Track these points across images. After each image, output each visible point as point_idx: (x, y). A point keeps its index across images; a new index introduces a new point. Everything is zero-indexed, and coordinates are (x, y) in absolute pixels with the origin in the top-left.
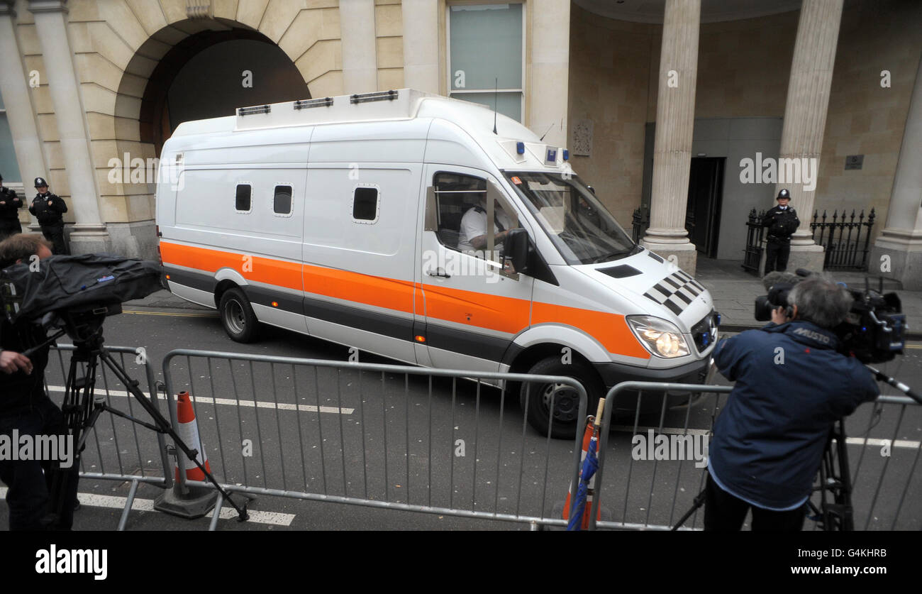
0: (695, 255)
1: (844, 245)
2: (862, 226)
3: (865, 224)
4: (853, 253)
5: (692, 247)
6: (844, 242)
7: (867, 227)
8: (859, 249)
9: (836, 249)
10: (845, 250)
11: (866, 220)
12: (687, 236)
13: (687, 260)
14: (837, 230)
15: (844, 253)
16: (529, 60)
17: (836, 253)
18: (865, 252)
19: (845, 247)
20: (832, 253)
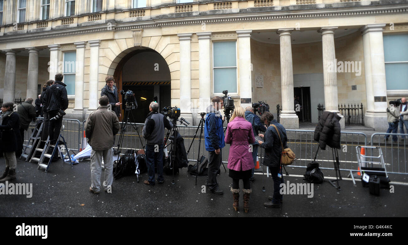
0: (298, 119)
1: (354, 116)
2: (359, 109)
3: (360, 108)
4: (358, 119)
5: (297, 117)
6: (354, 115)
7: (361, 109)
8: (360, 117)
9: (352, 117)
10: (355, 117)
11: (360, 107)
12: (295, 113)
13: (295, 121)
14: (350, 110)
15: (355, 119)
16: (238, 58)
17: (352, 119)
18: (363, 118)
19: (355, 116)
20: (350, 119)
